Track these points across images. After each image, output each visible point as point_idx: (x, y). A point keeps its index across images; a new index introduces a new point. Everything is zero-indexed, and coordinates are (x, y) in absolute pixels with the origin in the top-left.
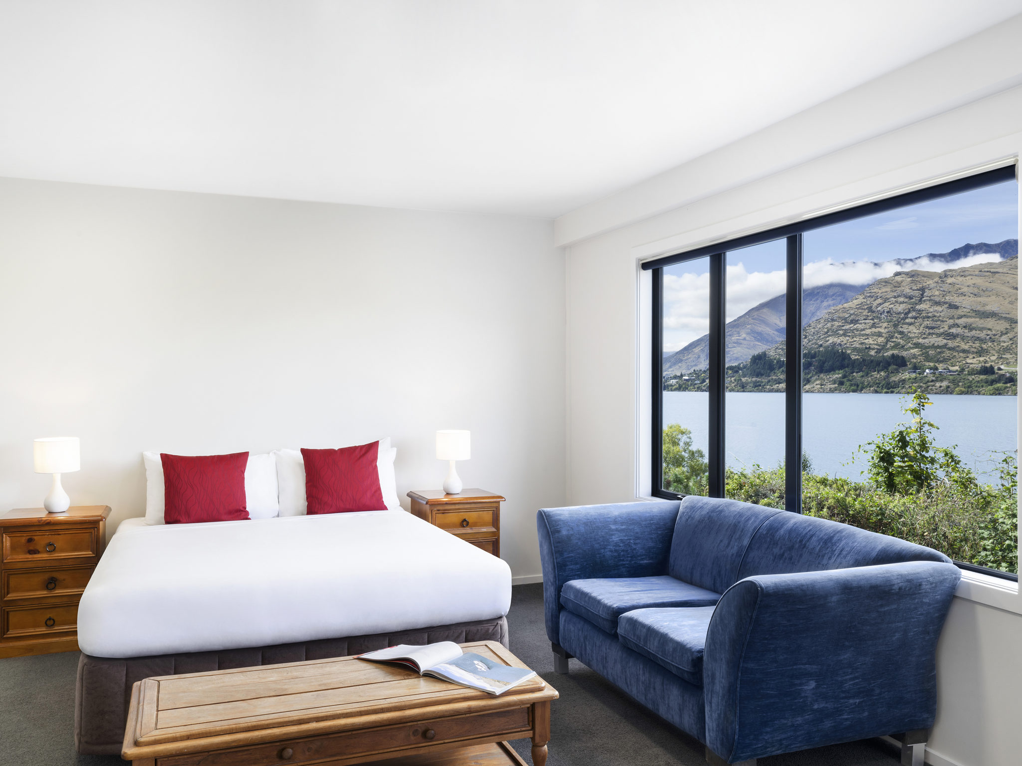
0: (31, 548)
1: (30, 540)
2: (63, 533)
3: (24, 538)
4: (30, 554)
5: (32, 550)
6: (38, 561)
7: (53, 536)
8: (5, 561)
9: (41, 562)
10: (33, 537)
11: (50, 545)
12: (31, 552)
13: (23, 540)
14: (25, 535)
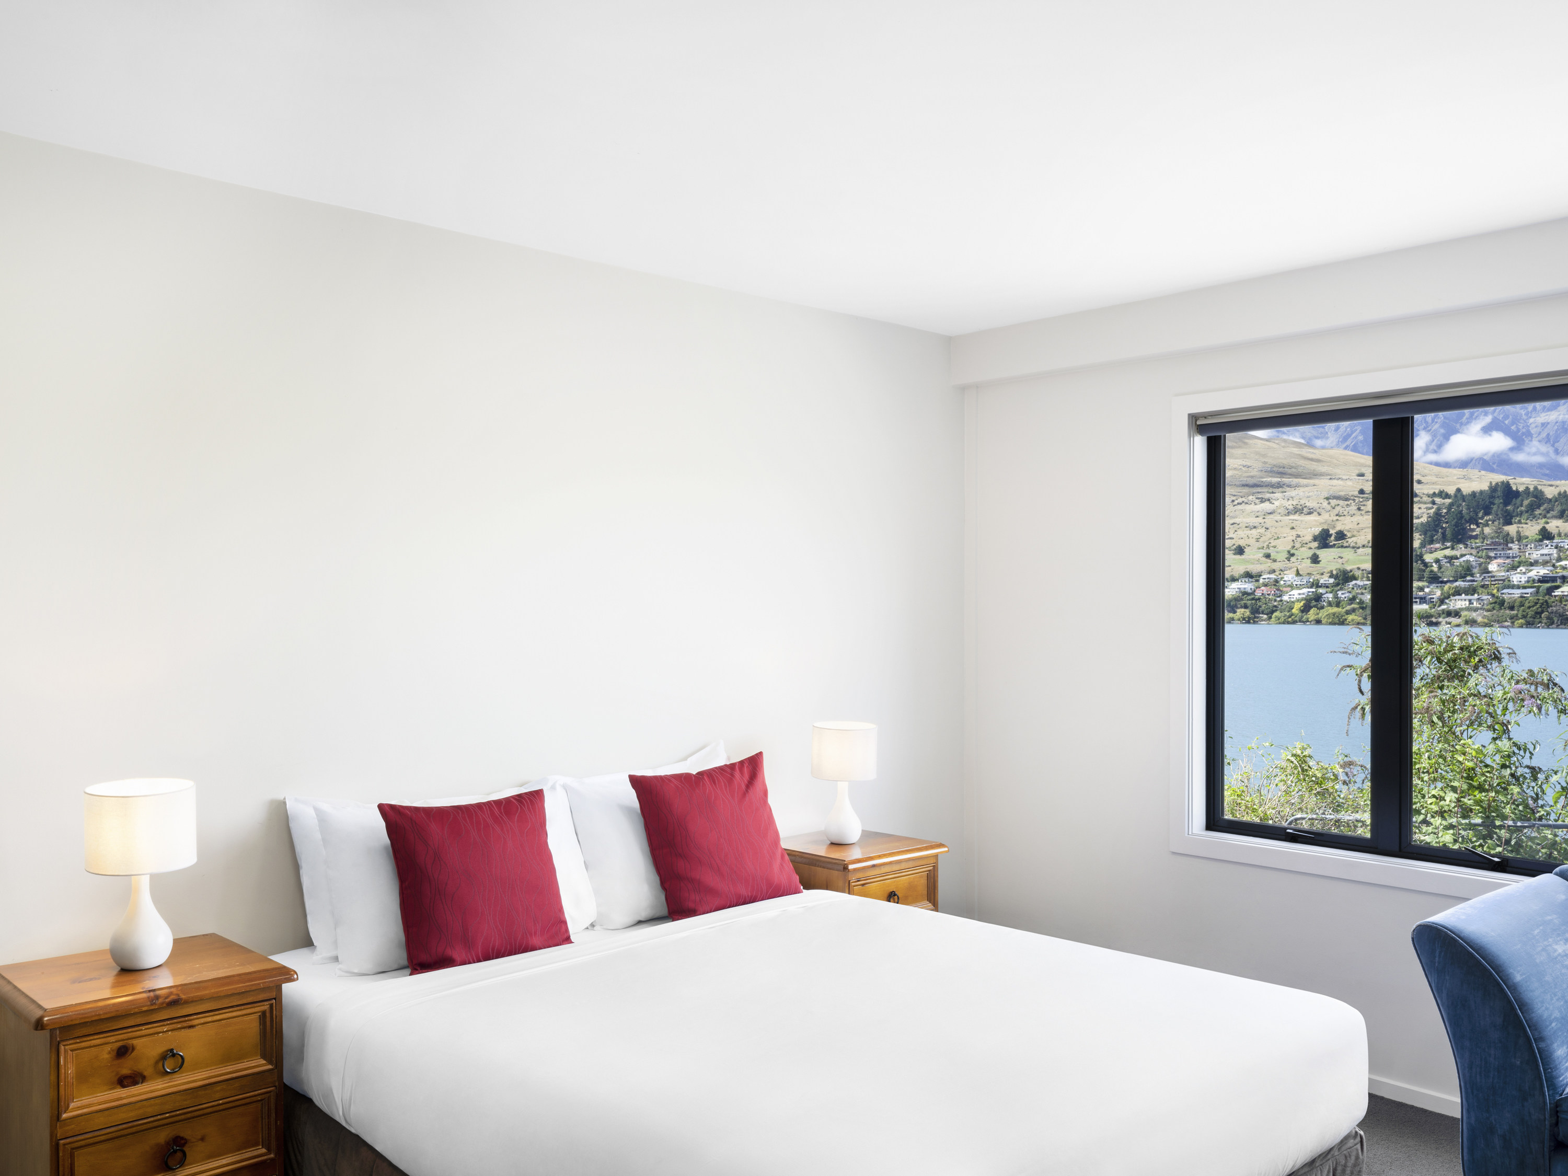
0: (125, 1071)
1: (123, 1052)
2: (202, 1021)
3: (108, 1048)
4: (123, 1086)
5: (126, 1077)
6: (145, 1103)
7: (176, 1033)
8: (64, 1116)
9: (152, 1102)
10: (130, 1042)
11: (171, 1054)
12: (124, 1081)
13: (106, 1054)
14: (112, 1039)
